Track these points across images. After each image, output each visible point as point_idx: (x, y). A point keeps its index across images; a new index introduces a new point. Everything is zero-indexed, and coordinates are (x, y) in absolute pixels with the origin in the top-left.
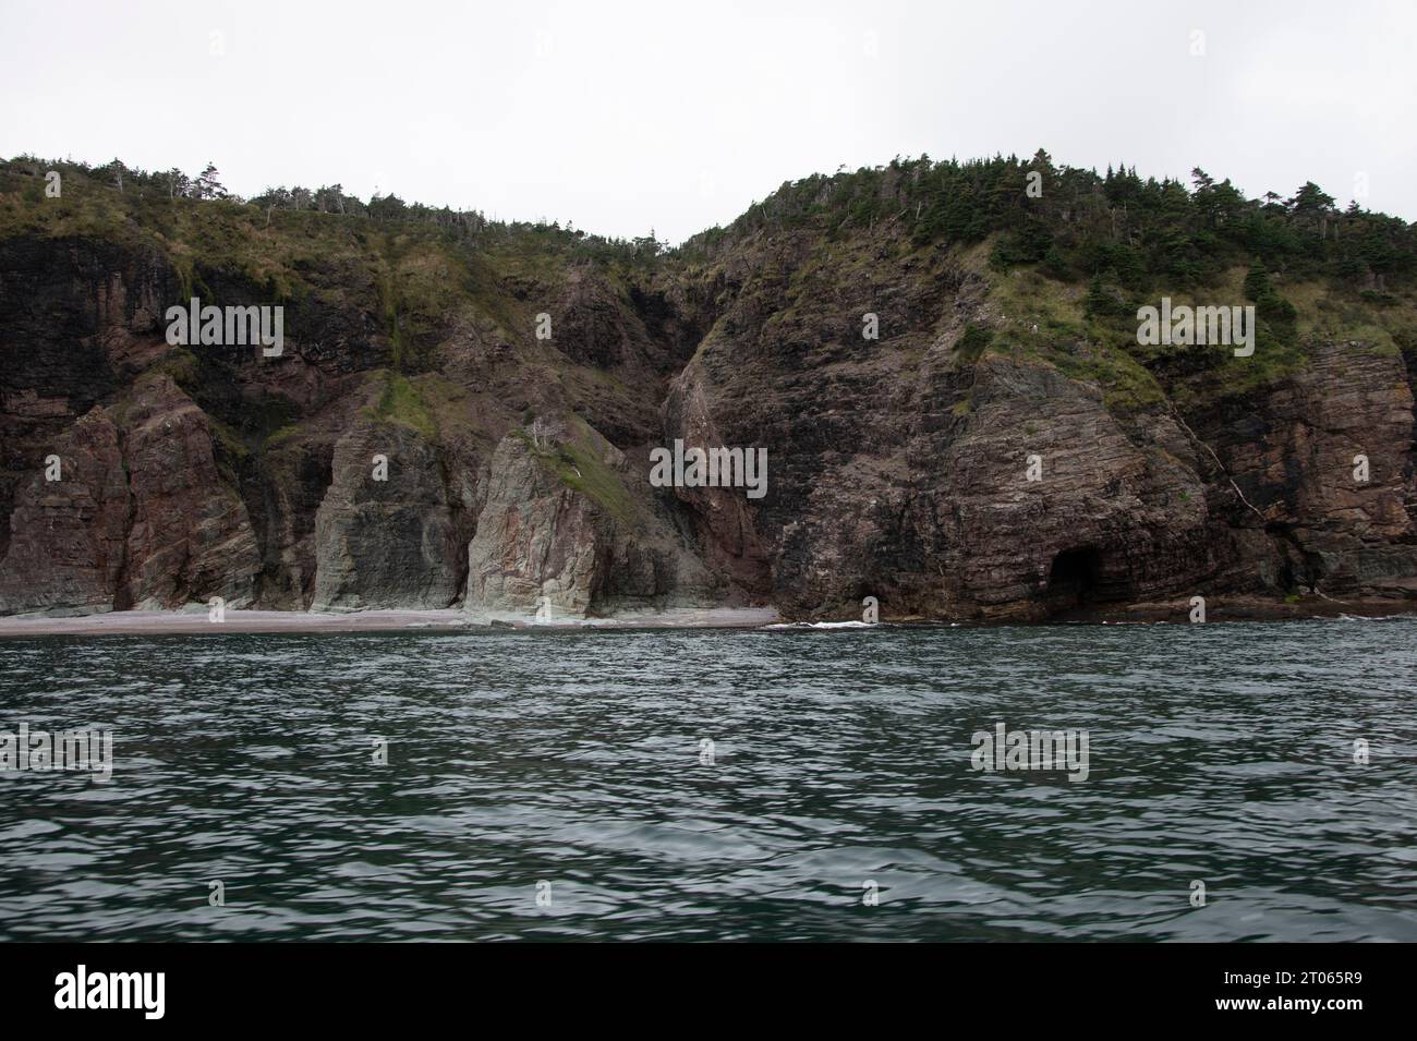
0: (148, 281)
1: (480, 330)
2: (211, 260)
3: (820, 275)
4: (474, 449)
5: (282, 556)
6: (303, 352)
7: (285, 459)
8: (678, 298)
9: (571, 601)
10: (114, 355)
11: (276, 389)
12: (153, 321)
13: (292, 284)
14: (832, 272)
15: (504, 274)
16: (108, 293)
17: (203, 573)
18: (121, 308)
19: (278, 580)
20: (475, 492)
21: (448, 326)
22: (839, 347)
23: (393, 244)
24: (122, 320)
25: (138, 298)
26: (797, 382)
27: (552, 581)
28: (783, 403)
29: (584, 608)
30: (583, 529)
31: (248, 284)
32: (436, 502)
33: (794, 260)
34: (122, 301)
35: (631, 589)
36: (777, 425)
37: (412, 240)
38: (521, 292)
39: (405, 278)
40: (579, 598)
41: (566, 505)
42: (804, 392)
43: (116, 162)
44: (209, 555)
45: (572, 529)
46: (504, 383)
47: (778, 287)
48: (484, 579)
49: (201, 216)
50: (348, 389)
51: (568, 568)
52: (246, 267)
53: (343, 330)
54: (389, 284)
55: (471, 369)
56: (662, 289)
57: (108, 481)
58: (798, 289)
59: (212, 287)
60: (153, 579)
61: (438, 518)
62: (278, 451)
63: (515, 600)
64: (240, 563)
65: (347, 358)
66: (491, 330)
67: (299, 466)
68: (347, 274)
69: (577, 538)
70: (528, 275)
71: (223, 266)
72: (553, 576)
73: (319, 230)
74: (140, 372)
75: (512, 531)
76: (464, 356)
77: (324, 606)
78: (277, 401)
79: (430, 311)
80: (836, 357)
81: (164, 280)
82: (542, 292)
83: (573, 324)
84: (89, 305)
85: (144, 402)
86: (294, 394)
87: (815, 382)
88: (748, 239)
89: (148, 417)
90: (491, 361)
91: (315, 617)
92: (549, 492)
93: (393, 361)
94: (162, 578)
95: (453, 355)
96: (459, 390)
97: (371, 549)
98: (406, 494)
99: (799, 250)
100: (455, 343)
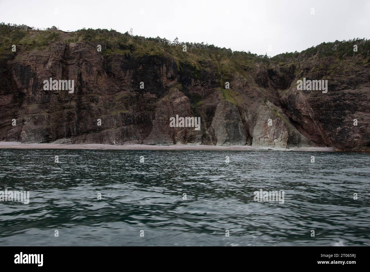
0: (171, 66)
1: (241, 79)
2: (182, 61)
3: (338, 68)
4: (246, 108)
5: (206, 132)
6: (202, 83)
7: (202, 109)
8: (278, 70)
9: (282, 144)
10: (164, 83)
11: (195, 92)
12: (172, 76)
13: (199, 67)
14: (342, 67)
15: (241, 64)
16: (162, 69)
17: (191, 136)
18: (165, 72)
19: (207, 138)
20: (248, 118)
21: (233, 77)
22: (347, 86)
23: (217, 57)
24: (165, 75)
25: (169, 70)
26: (334, 94)
27: (276, 140)
28: (331, 99)
29: (286, 146)
30: (283, 127)
31: (190, 67)
32: (239, 120)
33: (328, 64)
34: (165, 71)
35: (292, 142)
36: (330, 104)
37: (221, 56)
38: (245, 69)
39: (222, 65)
40: (284, 144)
41: (279, 122)
42: (337, 96)
43: (158, 37)
44: (191, 132)
45: (280, 128)
46: (247, 91)
47: (324, 70)
48: (259, 139)
49: (178, 50)
50: (212, 92)
51: (280, 137)
52: (190, 62)
53: (210, 78)
54: (219, 67)
55: (239, 88)
56: (272, 68)
57: (170, 114)
58: (331, 71)
59: (183, 68)
60: (180, 137)
61: (241, 124)
62: (200, 107)
63: (269, 144)
64: (198, 134)
65: (211, 85)
66: (243, 78)
67: (206, 111)
68: (210, 64)
69: (282, 130)
70: (247, 65)
71: (185, 62)
72: (276, 138)
73: (201, 53)
74: (169, 88)
75: (266, 128)
76: (238, 85)
77: (221, 145)
78: (196, 95)
79: (229, 74)
80: (346, 88)
81: (174, 65)
82: (250, 69)
83: (259, 77)
84: (158, 72)
85: (173, 95)
86: (200, 93)
87: (340, 94)
88: (311, 58)
89: (175, 99)
90: (243, 86)
91: (219, 147)
92: (275, 119)
93: (221, 86)
94: (181, 137)
95: (235, 84)
96: (237, 93)
97: (230, 131)
98: (234, 118)
99: (330, 61)
100: (235, 81)
